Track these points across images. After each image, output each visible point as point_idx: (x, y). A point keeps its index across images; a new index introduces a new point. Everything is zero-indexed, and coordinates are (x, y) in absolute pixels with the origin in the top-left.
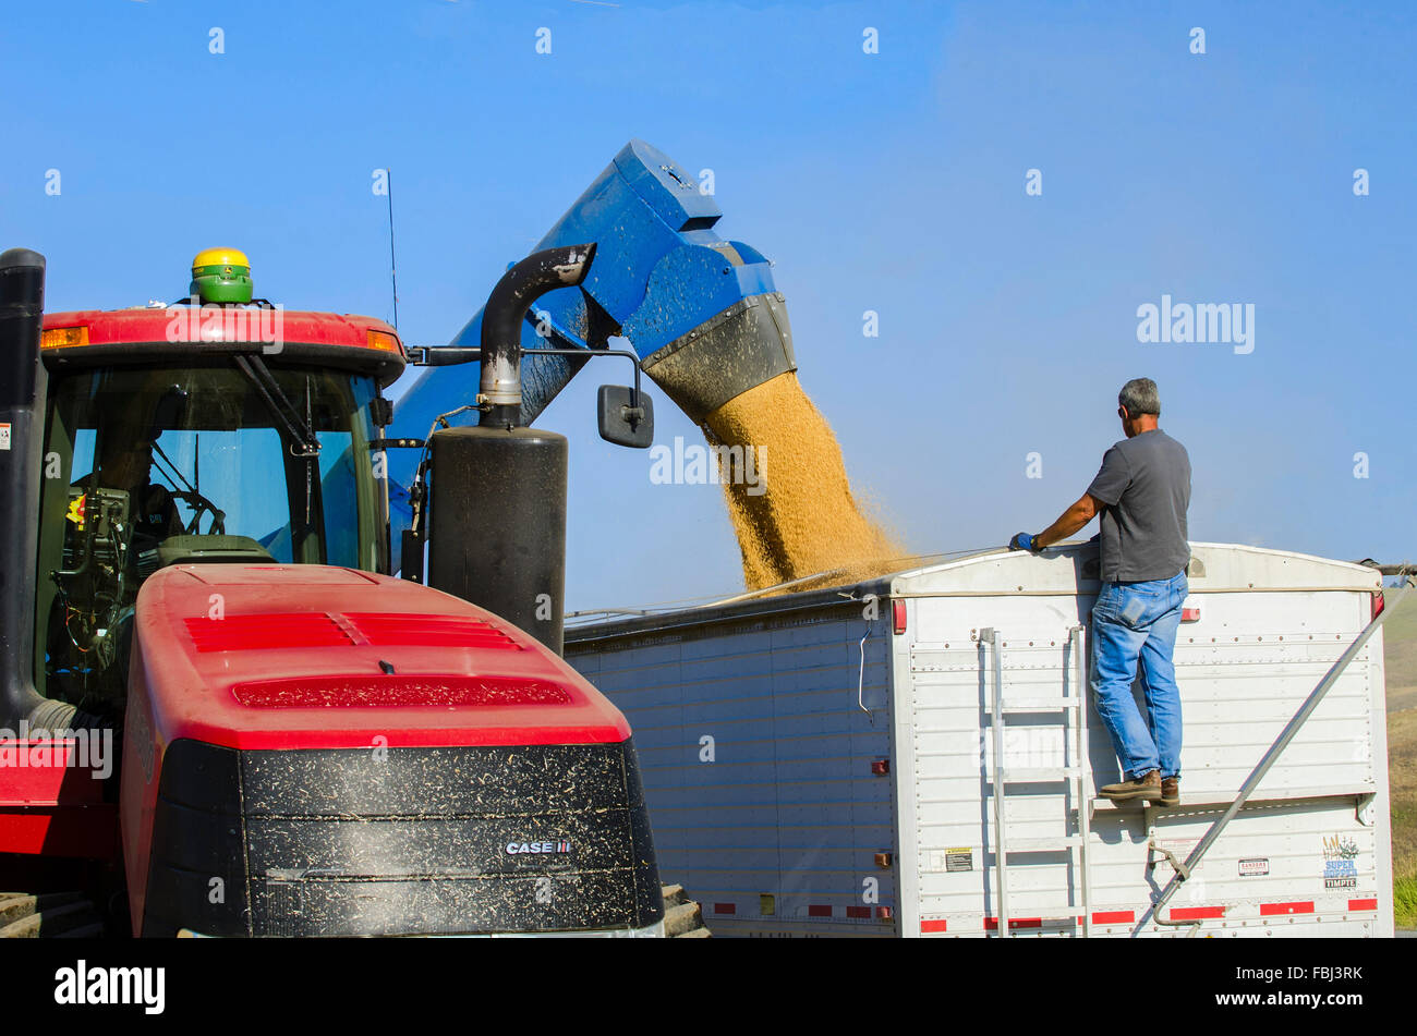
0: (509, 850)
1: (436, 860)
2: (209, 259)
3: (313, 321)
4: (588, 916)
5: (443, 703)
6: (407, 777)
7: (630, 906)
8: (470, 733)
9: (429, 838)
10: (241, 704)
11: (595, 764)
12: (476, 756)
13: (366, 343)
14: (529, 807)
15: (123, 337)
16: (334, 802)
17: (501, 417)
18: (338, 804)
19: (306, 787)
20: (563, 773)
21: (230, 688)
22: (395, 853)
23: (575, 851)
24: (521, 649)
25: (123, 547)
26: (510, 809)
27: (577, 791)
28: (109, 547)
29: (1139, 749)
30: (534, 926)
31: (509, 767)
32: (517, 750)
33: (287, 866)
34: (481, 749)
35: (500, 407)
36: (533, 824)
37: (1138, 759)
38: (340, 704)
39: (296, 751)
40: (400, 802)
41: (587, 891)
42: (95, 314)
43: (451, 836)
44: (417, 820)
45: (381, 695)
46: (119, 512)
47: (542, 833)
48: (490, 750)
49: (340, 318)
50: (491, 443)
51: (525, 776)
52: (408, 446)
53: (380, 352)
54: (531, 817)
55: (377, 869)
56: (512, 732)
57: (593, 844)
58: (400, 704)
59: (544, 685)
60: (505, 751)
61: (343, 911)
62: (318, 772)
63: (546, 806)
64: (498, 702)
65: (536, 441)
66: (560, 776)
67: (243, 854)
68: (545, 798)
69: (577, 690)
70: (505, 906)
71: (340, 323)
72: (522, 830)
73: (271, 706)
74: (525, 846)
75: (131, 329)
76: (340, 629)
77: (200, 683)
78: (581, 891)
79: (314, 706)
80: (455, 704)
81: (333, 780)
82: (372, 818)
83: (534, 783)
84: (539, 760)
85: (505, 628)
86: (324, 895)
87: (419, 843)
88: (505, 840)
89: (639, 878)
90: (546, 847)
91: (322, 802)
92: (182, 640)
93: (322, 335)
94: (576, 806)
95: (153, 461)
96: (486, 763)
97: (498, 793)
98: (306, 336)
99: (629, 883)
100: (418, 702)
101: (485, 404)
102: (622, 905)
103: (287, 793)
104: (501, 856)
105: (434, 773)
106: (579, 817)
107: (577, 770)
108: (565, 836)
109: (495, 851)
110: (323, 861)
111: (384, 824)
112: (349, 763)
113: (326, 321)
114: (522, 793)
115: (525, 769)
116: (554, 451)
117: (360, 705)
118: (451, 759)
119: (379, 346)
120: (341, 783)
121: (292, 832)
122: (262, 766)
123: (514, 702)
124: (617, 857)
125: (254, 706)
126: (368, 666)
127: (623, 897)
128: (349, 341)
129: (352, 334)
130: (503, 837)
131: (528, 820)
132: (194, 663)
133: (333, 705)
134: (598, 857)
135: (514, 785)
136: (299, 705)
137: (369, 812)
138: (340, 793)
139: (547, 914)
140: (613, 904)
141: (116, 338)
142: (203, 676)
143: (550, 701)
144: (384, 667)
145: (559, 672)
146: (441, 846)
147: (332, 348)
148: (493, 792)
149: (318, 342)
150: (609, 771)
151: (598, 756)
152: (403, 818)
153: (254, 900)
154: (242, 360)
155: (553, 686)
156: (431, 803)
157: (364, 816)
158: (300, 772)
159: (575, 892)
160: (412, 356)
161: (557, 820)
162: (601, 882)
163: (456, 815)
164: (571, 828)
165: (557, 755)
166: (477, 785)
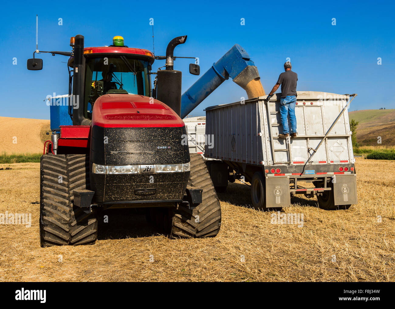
0: (158, 148)
1: (143, 150)
2: (116, 38)
3: (135, 50)
4: (174, 161)
5: (147, 119)
6: (138, 133)
7: (182, 159)
8: (151, 125)
9: (142, 146)
10: (107, 119)
11: (176, 131)
12: (152, 129)
13: (145, 54)
14: (163, 140)
15: (99, 52)
16: (123, 138)
17: (169, 68)
18: (124, 139)
19: (117, 135)
20: (170, 133)
21: (106, 116)
22: (135, 148)
23: (171, 148)
24: (166, 109)
25: (102, 91)
26: (158, 140)
27: (172, 136)
28: (100, 91)
29: (286, 129)
30: (163, 163)
31: (159, 132)
32: (160, 128)
33: (113, 151)
34: (153, 128)
35: (169, 66)
36: (163, 143)
37: (285, 130)
38: (126, 119)
39: (116, 128)
40: (136, 138)
41: (174, 156)
42: (94, 48)
43: (146, 145)
44: (140, 142)
45: (135, 117)
46: (102, 85)
47: (164, 145)
48: (155, 128)
49: (140, 49)
50: (167, 73)
51: (162, 133)
52: (154, 74)
53: (148, 56)
54: (163, 142)
55: (131, 151)
56: (160, 125)
57: (175, 147)
58: (139, 119)
59: (168, 116)
60: (158, 128)
61: (124, 160)
62: (120, 132)
63: (166, 139)
64: (159, 119)
65: (175, 72)
66: (169, 133)
67: (104, 148)
68: (166, 138)
69: (175, 117)
70: (157, 159)
71: (140, 50)
72: (161, 144)
73: (113, 119)
74: (161, 147)
75: (100, 50)
76: (132, 105)
77: (100, 114)
78: (172, 156)
79: (121, 119)
80: (150, 119)
81: (123, 133)
82: (130, 141)
83: (164, 135)
84: (165, 130)
85: (164, 105)
86: (120, 156)
87: (140, 146)
88: (157, 146)
89: (184, 153)
90: (165, 147)
91: (120, 138)
92: (100, 107)
93: (136, 52)
94: (172, 139)
95: (113, 77)
96: (154, 131)
97: (156, 137)
98: (133, 52)
99: (182, 155)
100: (142, 119)
101: (167, 65)
102: (181, 159)
103: (113, 136)
104: (156, 149)
105: (143, 133)
106: (172, 141)
107: (173, 132)
108: (170, 145)
109: (155, 148)
110: (120, 150)
111: (133, 143)
112: (126, 130)
113: (137, 50)
114: (161, 137)
115: (162, 132)
116: (179, 74)
117: (131, 119)
118: (147, 130)
119: (148, 55)
120: (124, 134)
121: (114, 144)
122: (109, 131)
123: (162, 119)
124: (180, 149)
125: (109, 119)
126: (135, 112)
127: (181, 157)
128: (142, 53)
129: (142, 52)
130: (157, 145)
131: (162, 142)
132: (101, 111)
133: (125, 119)
134: (176, 149)
135: (160, 135)
136: (118, 119)
137: (130, 140)
138: (124, 136)
139: (165, 161)
140: (179, 159)
141: (97, 52)
142: (101, 113)
143: (169, 119)
144: (138, 112)
145: (173, 114)
146: (144, 147)
147: (138, 55)
148: (155, 136)
149: (136, 54)
150: (179, 133)
151: (177, 129)
152: (137, 142)
153: (106, 157)
154: (121, 57)
155: (170, 116)
156: (142, 138)
157: (129, 141)
158: (116, 132)
159: (171, 157)
160: (156, 58)
161: (168, 142)
162: (177, 154)
163: (148, 141)
164: (171, 144)
165: (169, 129)
166: (152, 135)
